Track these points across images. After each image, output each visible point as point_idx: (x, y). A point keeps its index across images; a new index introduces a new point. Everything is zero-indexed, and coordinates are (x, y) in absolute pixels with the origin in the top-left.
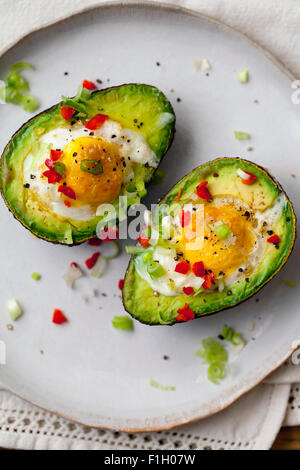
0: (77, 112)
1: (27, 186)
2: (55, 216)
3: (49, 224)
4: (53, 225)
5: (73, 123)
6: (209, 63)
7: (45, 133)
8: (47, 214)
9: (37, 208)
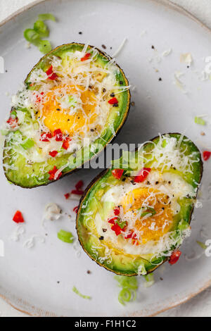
0: (125, 171)
1: (102, 238)
2: (129, 256)
3: (126, 263)
4: (129, 263)
5: (124, 180)
6: (192, 58)
7: (104, 193)
8: (123, 256)
9: (114, 253)
